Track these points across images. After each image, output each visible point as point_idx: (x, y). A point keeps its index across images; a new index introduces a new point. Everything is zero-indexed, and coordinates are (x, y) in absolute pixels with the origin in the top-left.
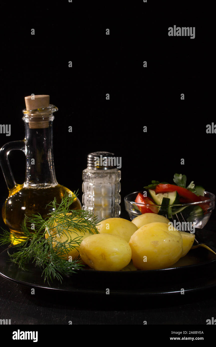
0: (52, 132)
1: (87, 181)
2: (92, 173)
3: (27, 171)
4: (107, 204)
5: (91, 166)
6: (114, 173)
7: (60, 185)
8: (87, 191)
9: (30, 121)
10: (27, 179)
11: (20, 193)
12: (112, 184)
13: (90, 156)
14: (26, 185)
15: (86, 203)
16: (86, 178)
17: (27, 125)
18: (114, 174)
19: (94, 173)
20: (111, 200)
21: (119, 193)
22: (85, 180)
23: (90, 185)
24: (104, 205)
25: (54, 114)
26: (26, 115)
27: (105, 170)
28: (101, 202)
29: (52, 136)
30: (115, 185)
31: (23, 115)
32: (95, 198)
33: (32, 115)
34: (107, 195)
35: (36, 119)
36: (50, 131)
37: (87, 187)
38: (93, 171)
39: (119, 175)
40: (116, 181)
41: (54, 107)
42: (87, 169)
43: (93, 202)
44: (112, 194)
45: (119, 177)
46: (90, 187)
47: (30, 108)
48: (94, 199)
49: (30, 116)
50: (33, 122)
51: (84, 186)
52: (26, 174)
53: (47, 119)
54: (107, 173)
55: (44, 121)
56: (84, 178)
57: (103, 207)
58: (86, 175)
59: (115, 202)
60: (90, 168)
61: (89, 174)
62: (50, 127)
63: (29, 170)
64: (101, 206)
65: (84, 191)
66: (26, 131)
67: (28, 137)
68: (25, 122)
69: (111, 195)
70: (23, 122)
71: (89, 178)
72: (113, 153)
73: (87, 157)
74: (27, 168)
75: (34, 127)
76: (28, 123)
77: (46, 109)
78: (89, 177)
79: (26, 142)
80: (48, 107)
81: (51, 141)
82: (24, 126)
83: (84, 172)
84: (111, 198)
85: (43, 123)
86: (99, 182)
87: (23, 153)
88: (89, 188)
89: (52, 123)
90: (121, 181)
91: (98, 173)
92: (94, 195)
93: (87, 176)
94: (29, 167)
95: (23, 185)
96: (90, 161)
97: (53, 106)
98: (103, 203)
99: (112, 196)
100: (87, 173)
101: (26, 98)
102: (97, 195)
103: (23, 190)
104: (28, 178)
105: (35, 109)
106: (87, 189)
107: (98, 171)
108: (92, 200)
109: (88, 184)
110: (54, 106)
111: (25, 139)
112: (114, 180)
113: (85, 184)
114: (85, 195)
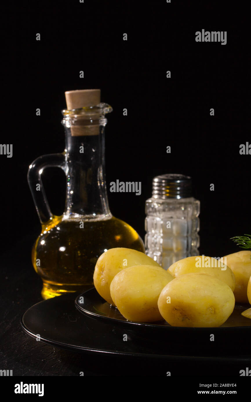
0: (103, 142)
1: (152, 216)
2: (160, 204)
3: (68, 197)
4: (180, 248)
5: (158, 194)
6: (190, 203)
7: (114, 218)
8: (152, 229)
9: (72, 124)
10: (68, 208)
11: (58, 228)
12: (187, 219)
13: (156, 180)
14: (66, 217)
15: (151, 247)
16: (150, 212)
17: (68, 131)
18: (190, 205)
19: (163, 204)
20: (186, 242)
21: (196, 233)
22: (149, 214)
23: (156, 221)
24: (177, 248)
25: (107, 116)
26: (66, 117)
27: (177, 199)
28: (172, 246)
29: (104, 148)
30: (192, 220)
31: (62, 117)
32: (163, 240)
33: (76, 116)
34: (180, 235)
35: (81, 122)
36: (101, 140)
37: (152, 224)
38: (161, 201)
39: (197, 207)
40: (193, 215)
41: (107, 107)
42: (152, 199)
43: (161, 244)
44: (188, 232)
45: (197, 209)
46: (156, 224)
47: (73, 107)
48: (161, 241)
49: (72, 118)
50: (76, 126)
51: (147, 222)
52: (67, 201)
53: (96, 121)
54: (181, 204)
55: (93, 124)
56: (147, 211)
57: (175, 251)
58: (151, 207)
59: (191, 246)
60: (156, 197)
61: (155, 204)
62: (101, 134)
63: (70, 195)
64: (171, 250)
65: (147, 229)
66: (67, 140)
67: (69, 148)
68: (66, 127)
69: (185, 235)
70: (63, 127)
71: (155, 211)
72: (189, 176)
73: (152, 181)
74: (68, 193)
75: (79, 134)
76: (69, 129)
77: (96, 108)
78: (155, 209)
79: (67, 156)
80: (98, 106)
81: (101, 157)
82: (65, 133)
83: (148, 203)
84: (186, 239)
85: (91, 128)
86: (170, 216)
87: (63, 172)
88: (154, 225)
89: (103, 129)
90: (199, 216)
91: (168, 204)
92: (162, 235)
93: (153, 208)
94: (70, 191)
95: (62, 217)
96: (157, 186)
97: (105, 105)
98: (174, 246)
99: (187, 237)
100: (152, 204)
101: (67, 93)
102: (167, 234)
103: (63, 225)
104: (70, 207)
105: (79, 107)
106: (153, 227)
107: (169, 201)
108: (159, 241)
109: (153, 219)
110: (107, 104)
111: (66, 150)
112: (190, 214)
113: (148, 220)
114: (148, 235)
